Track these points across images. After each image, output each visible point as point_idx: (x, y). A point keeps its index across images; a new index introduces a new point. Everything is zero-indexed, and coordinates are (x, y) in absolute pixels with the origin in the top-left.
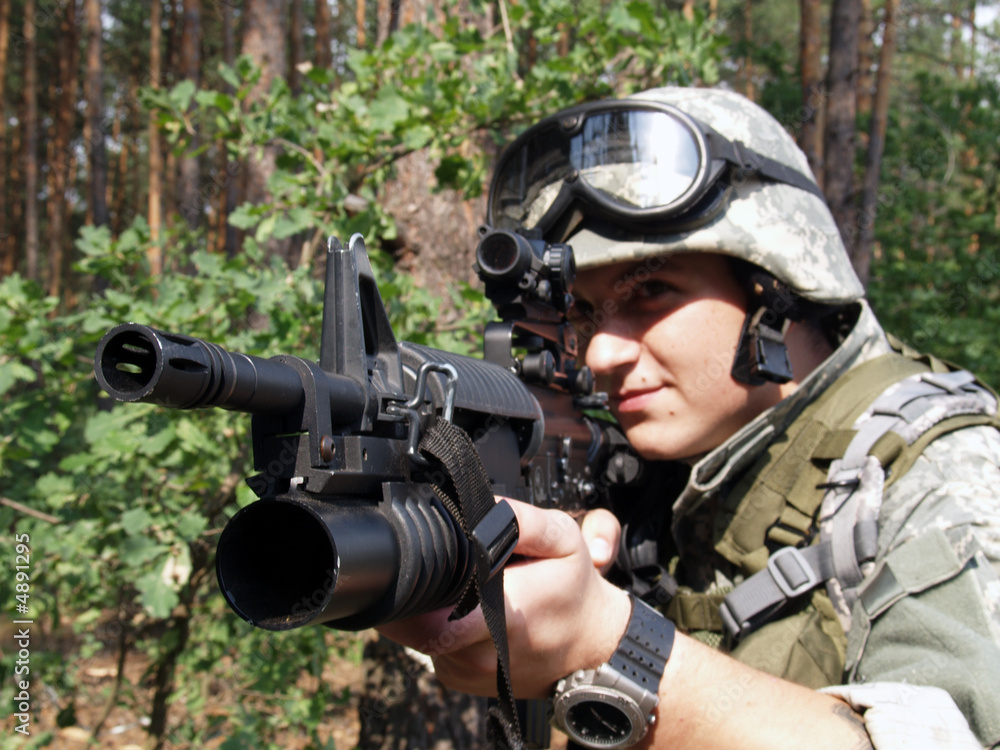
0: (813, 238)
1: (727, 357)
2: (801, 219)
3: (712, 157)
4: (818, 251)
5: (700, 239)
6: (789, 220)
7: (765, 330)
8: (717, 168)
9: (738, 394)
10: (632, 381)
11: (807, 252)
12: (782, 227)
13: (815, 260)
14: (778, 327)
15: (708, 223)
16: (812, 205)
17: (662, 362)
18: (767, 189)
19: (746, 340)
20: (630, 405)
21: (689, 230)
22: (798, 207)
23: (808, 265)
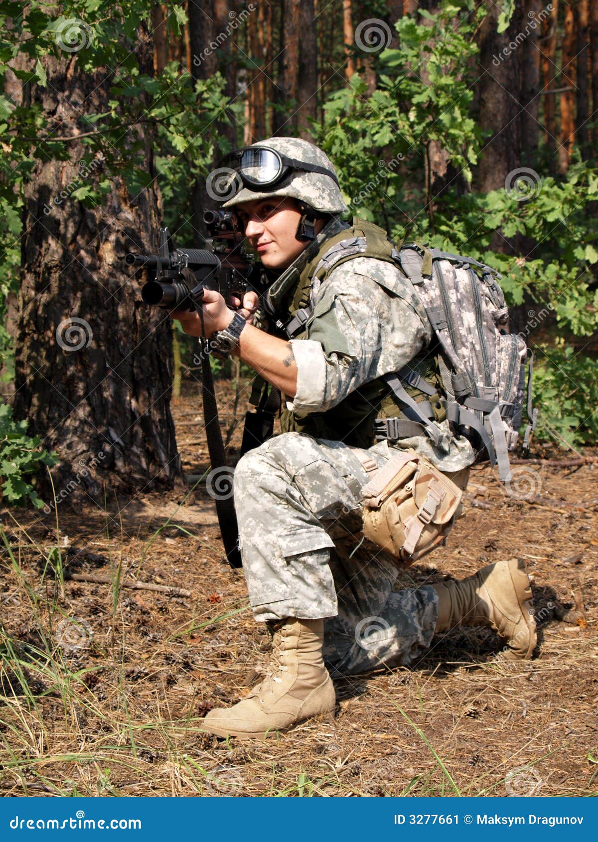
0: (324, 191)
1: (294, 232)
2: (319, 184)
3: (283, 165)
4: (325, 195)
5: (281, 192)
6: (314, 185)
7: (307, 223)
8: (285, 169)
9: (298, 244)
10: (261, 240)
11: (320, 195)
12: (311, 187)
13: (323, 198)
14: (312, 221)
15: (283, 187)
16: (325, 179)
17: (271, 233)
18: (307, 174)
19: (300, 226)
20: (260, 248)
21: (277, 189)
22: (319, 180)
23: (320, 200)
